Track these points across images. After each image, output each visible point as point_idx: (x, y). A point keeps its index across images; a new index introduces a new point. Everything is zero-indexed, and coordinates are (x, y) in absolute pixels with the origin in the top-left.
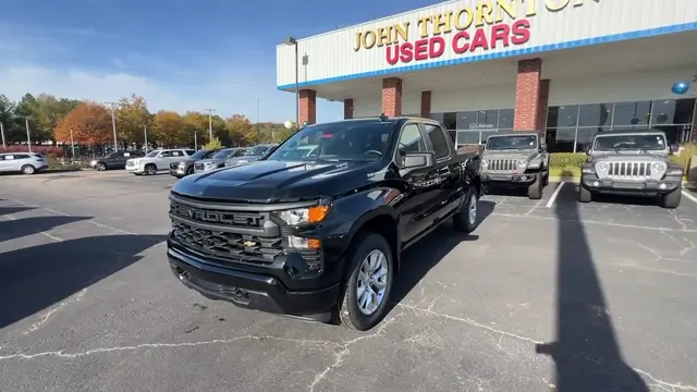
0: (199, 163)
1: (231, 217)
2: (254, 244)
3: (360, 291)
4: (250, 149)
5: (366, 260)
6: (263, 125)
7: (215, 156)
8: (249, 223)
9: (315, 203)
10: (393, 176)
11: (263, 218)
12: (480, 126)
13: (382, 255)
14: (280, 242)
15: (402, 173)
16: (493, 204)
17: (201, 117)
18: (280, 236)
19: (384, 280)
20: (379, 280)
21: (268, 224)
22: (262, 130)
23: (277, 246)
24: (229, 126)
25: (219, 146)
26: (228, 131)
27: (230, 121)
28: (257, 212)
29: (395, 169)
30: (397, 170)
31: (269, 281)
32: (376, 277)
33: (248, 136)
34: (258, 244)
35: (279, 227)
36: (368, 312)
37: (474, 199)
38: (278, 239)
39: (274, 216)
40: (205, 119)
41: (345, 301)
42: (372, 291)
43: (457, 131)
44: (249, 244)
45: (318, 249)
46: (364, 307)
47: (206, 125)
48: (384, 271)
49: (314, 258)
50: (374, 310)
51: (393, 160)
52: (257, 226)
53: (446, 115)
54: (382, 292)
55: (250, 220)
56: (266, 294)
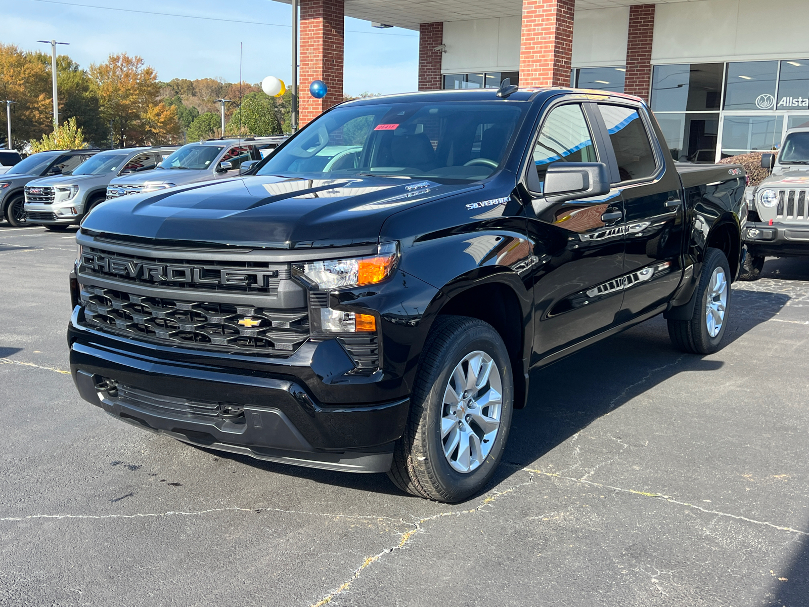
0: (37, 184)
1: (217, 274)
2: (256, 323)
3: (446, 424)
4: (171, 154)
5: (459, 366)
6: (191, 88)
7: (79, 169)
8: (249, 285)
9: (368, 250)
10: (520, 211)
11: (276, 274)
12: (784, 101)
13: (491, 363)
14: (305, 319)
15: (538, 205)
16: (781, 300)
17: (21, 61)
18: (305, 308)
19: (496, 415)
20: (485, 411)
21: (283, 286)
22: (189, 102)
23: (298, 326)
24: (100, 87)
25: (80, 144)
26: (95, 100)
27: (102, 72)
28: (265, 264)
29: (523, 197)
30: (527, 199)
31: (285, 388)
32: (479, 406)
33: (151, 114)
34: (266, 323)
35: (305, 292)
36: (460, 466)
37: (718, 279)
38: (303, 314)
39: (295, 271)
40: (37, 67)
41: (418, 436)
42: (470, 431)
43: (723, 114)
44: (248, 322)
45: (373, 333)
46: (454, 456)
47: (42, 83)
48: (495, 395)
49: (367, 349)
50: (473, 467)
51: (522, 180)
52: (265, 290)
53: (695, 69)
54: (491, 436)
55: (254, 278)
56: (277, 412)
